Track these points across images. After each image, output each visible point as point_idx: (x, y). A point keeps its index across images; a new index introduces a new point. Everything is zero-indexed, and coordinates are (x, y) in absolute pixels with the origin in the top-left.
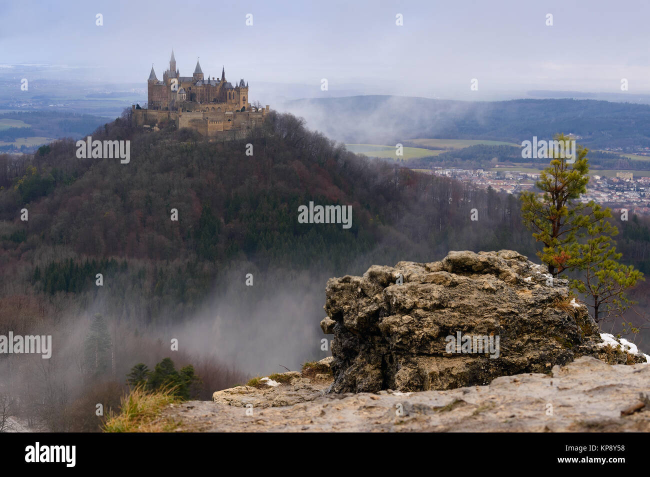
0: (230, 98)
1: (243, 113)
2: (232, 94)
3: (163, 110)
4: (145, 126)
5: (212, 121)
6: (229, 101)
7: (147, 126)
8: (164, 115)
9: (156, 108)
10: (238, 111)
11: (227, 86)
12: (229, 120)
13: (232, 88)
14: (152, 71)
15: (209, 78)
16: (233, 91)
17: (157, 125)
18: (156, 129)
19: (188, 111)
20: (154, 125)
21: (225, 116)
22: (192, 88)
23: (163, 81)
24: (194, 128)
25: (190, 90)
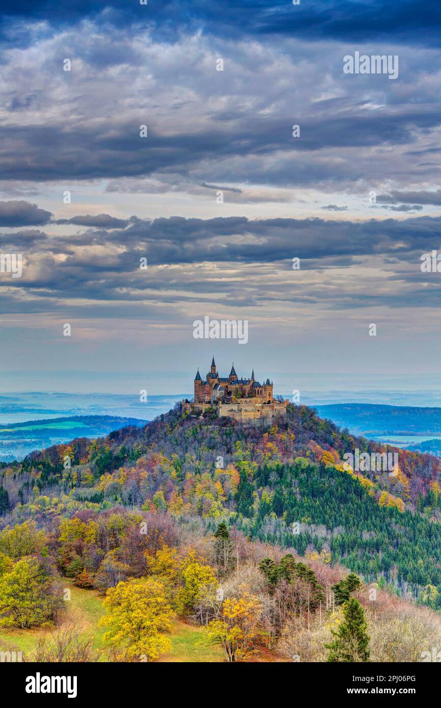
0: (258, 394)
1: (269, 405)
2: (260, 391)
3: (206, 403)
4: (192, 416)
5: (246, 411)
6: (257, 396)
7: (194, 416)
8: (208, 406)
9: (200, 402)
10: (265, 403)
11: (255, 384)
12: (258, 411)
13: (260, 386)
14: (198, 373)
15: (242, 379)
16: (261, 388)
17: (202, 414)
18: (201, 417)
19: (226, 404)
20: (200, 415)
21: (255, 407)
22: (228, 387)
23: (206, 381)
24: (231, 416)
25: (227, 388)
